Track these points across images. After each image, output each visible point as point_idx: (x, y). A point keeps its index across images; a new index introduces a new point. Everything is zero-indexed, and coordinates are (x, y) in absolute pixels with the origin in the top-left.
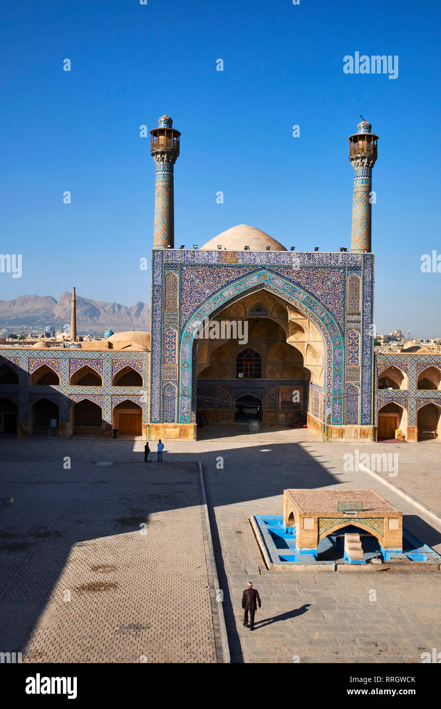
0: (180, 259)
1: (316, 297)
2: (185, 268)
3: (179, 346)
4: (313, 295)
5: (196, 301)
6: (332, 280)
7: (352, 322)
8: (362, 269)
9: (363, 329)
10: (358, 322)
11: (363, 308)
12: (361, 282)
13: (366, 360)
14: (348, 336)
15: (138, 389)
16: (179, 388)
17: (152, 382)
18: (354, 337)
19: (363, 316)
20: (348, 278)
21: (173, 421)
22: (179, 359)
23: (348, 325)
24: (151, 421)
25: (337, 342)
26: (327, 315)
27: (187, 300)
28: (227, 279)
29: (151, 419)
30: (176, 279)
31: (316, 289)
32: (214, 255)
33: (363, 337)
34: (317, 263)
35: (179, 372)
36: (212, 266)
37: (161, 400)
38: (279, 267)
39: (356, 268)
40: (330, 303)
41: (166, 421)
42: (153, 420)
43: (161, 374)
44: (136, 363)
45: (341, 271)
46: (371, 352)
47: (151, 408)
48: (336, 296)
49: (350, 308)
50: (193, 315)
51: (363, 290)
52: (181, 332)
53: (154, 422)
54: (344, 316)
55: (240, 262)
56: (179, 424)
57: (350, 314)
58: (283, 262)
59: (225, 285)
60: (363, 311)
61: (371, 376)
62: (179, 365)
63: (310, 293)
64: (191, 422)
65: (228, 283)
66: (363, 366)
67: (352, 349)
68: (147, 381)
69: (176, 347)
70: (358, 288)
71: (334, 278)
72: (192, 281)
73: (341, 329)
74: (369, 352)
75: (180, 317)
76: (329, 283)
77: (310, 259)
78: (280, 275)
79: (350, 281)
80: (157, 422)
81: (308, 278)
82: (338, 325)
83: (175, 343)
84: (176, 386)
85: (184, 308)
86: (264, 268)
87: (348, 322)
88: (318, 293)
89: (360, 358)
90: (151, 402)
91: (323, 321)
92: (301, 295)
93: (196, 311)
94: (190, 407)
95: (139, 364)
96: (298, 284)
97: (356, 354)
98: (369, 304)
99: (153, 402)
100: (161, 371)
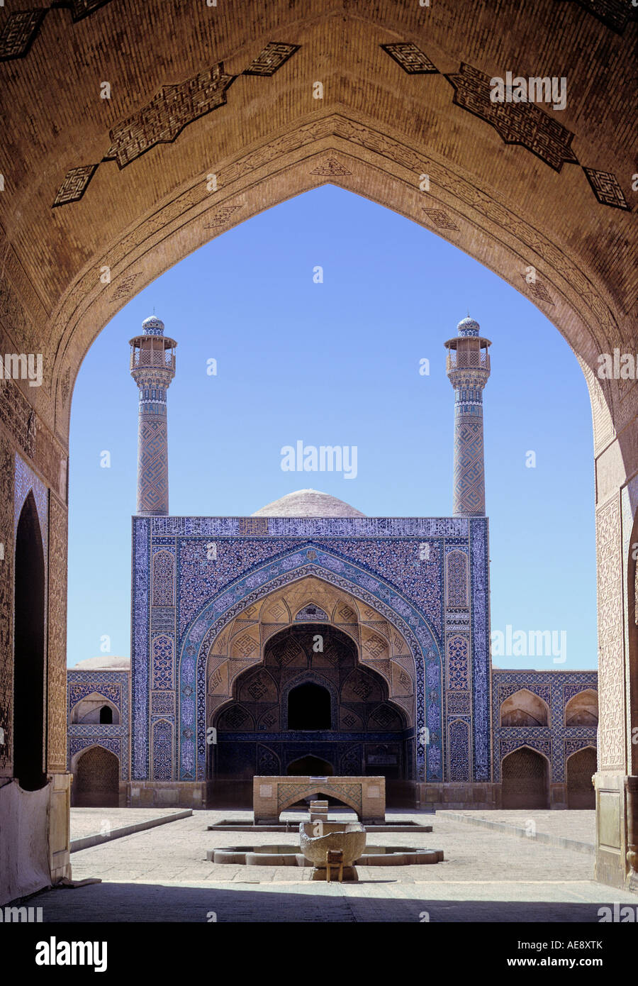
0: (176, 530)
1: (395, 585)
2: (184, 544)
3: (178, 662)
4: (390, 582)
5: (202, 594)
7: (455, 622)
8: (469, 541)
9: (472, 634)
10: (465, 623)
11: (472, 601)
12: (468, 562)
13: (479, 682)
14: (450, 645)
15: (112, 728)
16: (177, 727)
17: (134, 717)
18: (458, 646)
19: (472, 614)
20: (447, 555)
21: (168, 778)
22: (178, 682)
23: (448, 628)
24: (133, 777)
25: (432, 654)
26: (413, 612)
27: (188, 592)
28: (252, 560)
29: (132, 773)
32: (230, 524)
33: (473, 645)
34: (395, 532)
35: (177, 703)
36: (227, 541)
37: (148, 745)
38: (335, 540)
39: (459, 541)
40: (418, 595)
41: (157, 777)
42: (136, 775)
43: (147, 705)
44: (108, 689)
45: (436, 545)
46: (487, 670)
47: (132, 756)
48: (429, 583)
49: (451, 602)
50: (197, 615)
51: (472, 573)
52: (179, 642)
53: (138, 779)
54: (442, 614)
55: (272, 533)
56: (178, 783)
57: (451, 611)
58: (341, 532)
59: (249, 569)
60: (473, 605)
61: (488, 706)
62: (177, 690)
63: (386, 579)
64: (198, 779)
65: (255, 566)
66: (474, 690)
67: (456, 665)
68: (127, 716)
69: (173, 663)
70: (464, 571)
72: (197, 564)
73: (437, 635)
74: (484, 669)
75: (179, 619)
76: (416, 564)
77: (384, 528)
78: (337, 552)
79: (450, 560)
80: (142, 779)
81: (382, 556)
82: (432, 627)
83: (170, 658)
84: (172, 724)
85: (183, 605)
86: (311, 542)
87: (449, 623)
88: (399, 579)
89: (469, 678)
90: (133, 749)
91: (408, 622)
92: (371, 583)
93: (202, 608)
94: (195, 756)
95: (113, 691)
96: (366, 566)
97: (463, 672)
98: (482, 594)
99: (135, 749)
100: (148, 701)
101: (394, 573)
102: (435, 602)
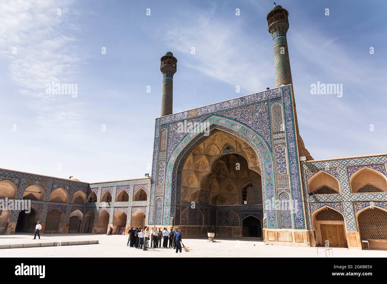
1: (248, 126)
2: (170, 125)
3: (166, 173)
4: (246, 125)
6: (259, 111)
7: (278, 139)
8: (282, 98)
9: (288, 143)
10: (284, 138)
11: (286, 127)
12: (282, 108)
13: (293, 169)
14: (276, 151)
15: (144, 202)
16: (164, 201)
18: (280, 151)
19: (287, 133)
20: (272, 107)
22: (165, 181)
23: (275, 142)
25: (267, 157)
26: (257, 137)
27: (171, 144)
31: (248, 120)
32: (185, 114)
33: (288, 150)
34: (247, 102)
35: (165, 190)
36: (184, 121)
37: (154, 209)
38: (223, 111)
39: (278, 99)
40: (259, 128)
43: (155, 191)
45: (266, 103)
46: (297, 162)
48: (263, 122)
49: (275, 129)
50: (173, 152)
51: (284, 113)
52: (167, 164)
53: (150, 224)
54: (271, 136)
55: (199, 114)
57: (276, 134)
58: (225, 107)
60: (286, 129)
61: (300, 182)
62: (165, 184)
63: (244, 124)
66: (291, 174)
67: (280, 161)
68: (149, 197)
70: (281, 113)
71: (261, 109)
72: (174, 131)
73: (269, 146)
74: (296, 162)
75: (167, 155)
76: (257, 114)
77: (243, 101)
78: (223, 116)
79: (273, 109)
81: (242, 114)
82: (266, 143)
83: (164, 171)
85: (169, 149)
86: (214, 114)
87: (275, 139)
88: (250, 122)
89: (287, 168)
91: (254, 142)
92: (238, 127)
93: (175, 149)
94: (169, 214)
95: (146, 186)
96: (235, 120)
97: (284, 165)
98: (291, 122)
101: (247, 120)
102: (267, 130)
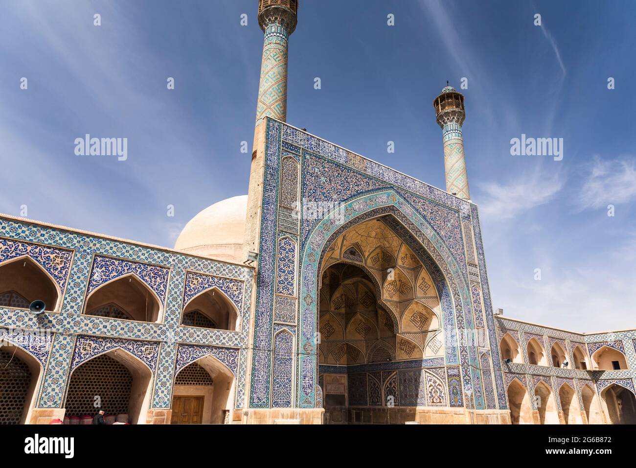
0: (302, 143)
2: (308, 157)
3: (300, 267)
7: (472, 274)
9: (482, 284)
10: (477, 276)
14: (472, 291)
16: (298, 339)
17: (257, 325)
18: (476, 292)
20: (463, 225)
21: (288, 404)
22: (299, 289)
24: (252, 404)
26: (453, 261)
29: (252, 398)
30: (296, 168)
31: (440, 228)
35: (298, 311)
36: (339, 166)
37: (269, 360)
38: (406, 191)
41: (276, 404)
42: (256, 401)
43: (271, 310)
44: (231, 285)
46: (492, 314)
47: (252, 374)
48: (457, 241)
50: (317, 224)
52: (303, 245)
53: (258, 406)
56: (299, 410)
59: (355, 196)
62: (299, 297)
64: (316, 406)
65: (358, 194)
68: (248, 321)
69: (295, 268)
72: (317, 176)
75: (302, 223)
76: (449, 225)
78: (408, 201)
80: (261, 406)
83: (293, 262)
84: (293, 335)
86: (393, 188)
90: (254, 364)
92: (428, 231)
94: (315, 375)
95: (234, 288)
99: (256, 364)
100: (272, 305)
